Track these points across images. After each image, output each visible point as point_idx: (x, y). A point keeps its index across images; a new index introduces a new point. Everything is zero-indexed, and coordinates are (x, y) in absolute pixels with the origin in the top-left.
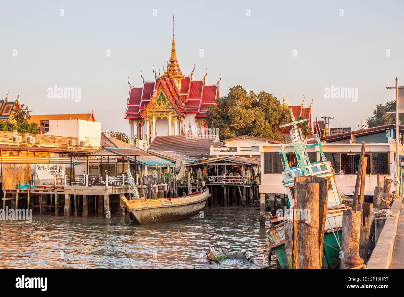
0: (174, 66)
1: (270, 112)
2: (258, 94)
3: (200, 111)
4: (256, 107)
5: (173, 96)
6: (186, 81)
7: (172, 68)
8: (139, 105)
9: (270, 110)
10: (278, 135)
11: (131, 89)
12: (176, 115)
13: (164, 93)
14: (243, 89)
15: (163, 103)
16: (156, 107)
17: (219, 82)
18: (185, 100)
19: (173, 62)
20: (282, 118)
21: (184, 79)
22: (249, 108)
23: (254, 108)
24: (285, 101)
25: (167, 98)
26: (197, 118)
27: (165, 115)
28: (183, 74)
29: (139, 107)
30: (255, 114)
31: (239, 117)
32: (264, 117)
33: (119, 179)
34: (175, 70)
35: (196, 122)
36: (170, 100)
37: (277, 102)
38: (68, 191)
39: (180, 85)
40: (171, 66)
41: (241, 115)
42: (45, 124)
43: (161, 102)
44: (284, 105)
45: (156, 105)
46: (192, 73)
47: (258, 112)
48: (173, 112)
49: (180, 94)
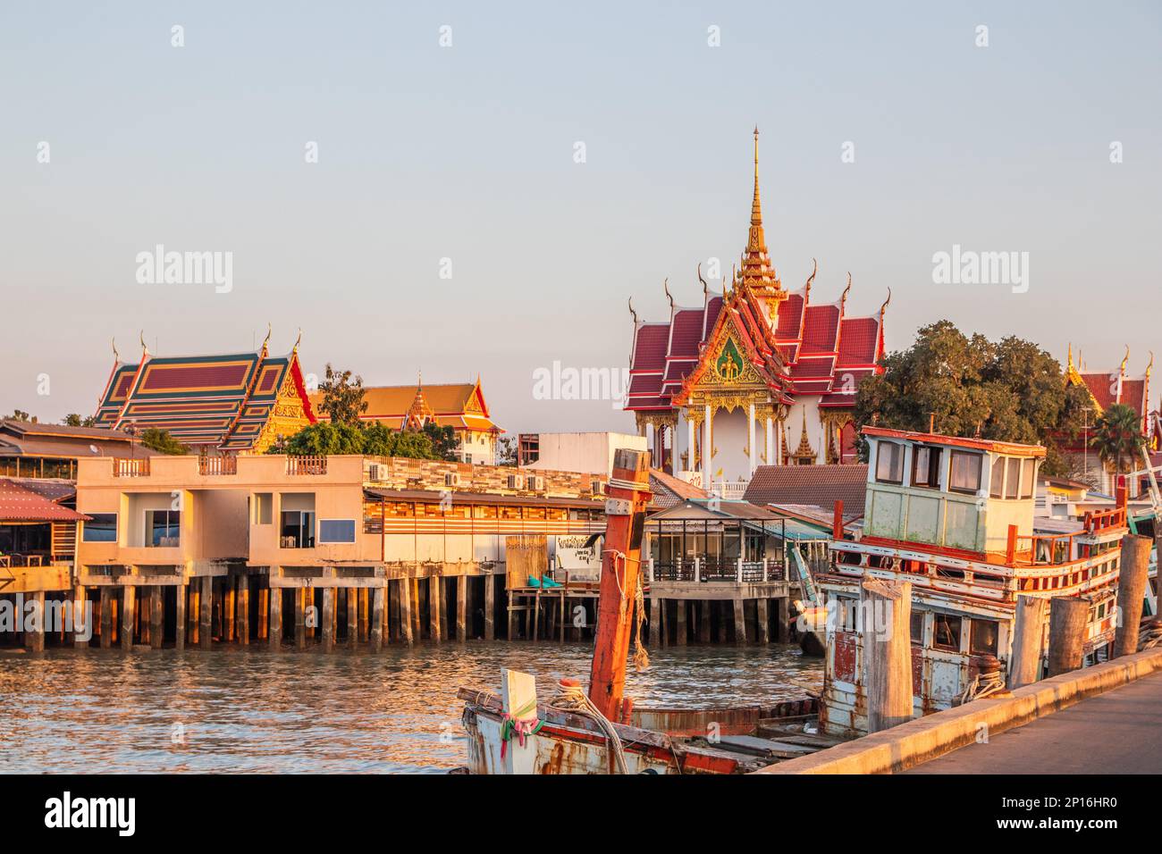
0: (757, 266)
1: (1033, 394)
2: (999, 344)
3: (833, 390)
4: (992, 381)
5: (759, 350)
6: (791, 307)
7: (754, 271)
8: (663, 372)
9: (1033, 388)
10: (1056, 457)
11: (639, 327)
12: (769, 400)
13: (735, 342)
14: (956, 331)
15: (734, 370)
16: (715, 380)
17: (885, 308)
18: (792, 360)
19: (755, 254)
20: (1066, 409)
21: (787, 299)
22: (974, 382)
23: (988, 383)
24: (1071, 361)
25: (744, 355)
26: (825, 409)
27: (738, 401)
28: (783, 288)
29: (662, 377)
30: (991, 401)
31: (949, 409)
32: (1016, 407)
33: (756, 567)
34: (761, 277)
35: (822, 419)
36: (752, 361)
37: (1051, 366)
38: (658, 591)
39: (776, 317)
40: (749, 266)
41: (954, 403)
42: (531, 443)
43: (729, 365)
44: (1071, 372)
45: (713, 374)
46: (808, 285)
47: (999, 393)
48: (760, 393)
49: (778, 344)
